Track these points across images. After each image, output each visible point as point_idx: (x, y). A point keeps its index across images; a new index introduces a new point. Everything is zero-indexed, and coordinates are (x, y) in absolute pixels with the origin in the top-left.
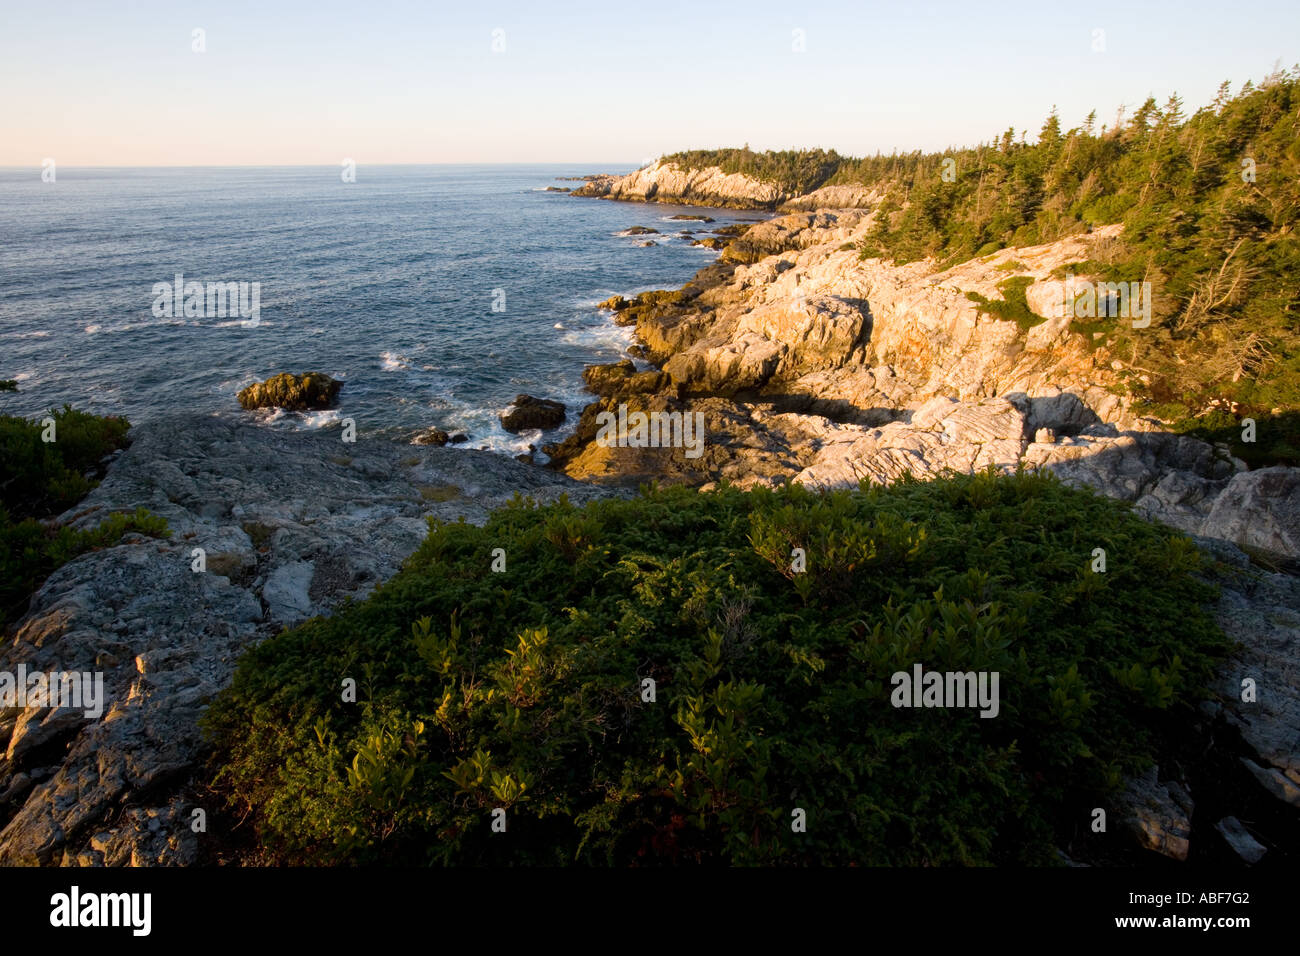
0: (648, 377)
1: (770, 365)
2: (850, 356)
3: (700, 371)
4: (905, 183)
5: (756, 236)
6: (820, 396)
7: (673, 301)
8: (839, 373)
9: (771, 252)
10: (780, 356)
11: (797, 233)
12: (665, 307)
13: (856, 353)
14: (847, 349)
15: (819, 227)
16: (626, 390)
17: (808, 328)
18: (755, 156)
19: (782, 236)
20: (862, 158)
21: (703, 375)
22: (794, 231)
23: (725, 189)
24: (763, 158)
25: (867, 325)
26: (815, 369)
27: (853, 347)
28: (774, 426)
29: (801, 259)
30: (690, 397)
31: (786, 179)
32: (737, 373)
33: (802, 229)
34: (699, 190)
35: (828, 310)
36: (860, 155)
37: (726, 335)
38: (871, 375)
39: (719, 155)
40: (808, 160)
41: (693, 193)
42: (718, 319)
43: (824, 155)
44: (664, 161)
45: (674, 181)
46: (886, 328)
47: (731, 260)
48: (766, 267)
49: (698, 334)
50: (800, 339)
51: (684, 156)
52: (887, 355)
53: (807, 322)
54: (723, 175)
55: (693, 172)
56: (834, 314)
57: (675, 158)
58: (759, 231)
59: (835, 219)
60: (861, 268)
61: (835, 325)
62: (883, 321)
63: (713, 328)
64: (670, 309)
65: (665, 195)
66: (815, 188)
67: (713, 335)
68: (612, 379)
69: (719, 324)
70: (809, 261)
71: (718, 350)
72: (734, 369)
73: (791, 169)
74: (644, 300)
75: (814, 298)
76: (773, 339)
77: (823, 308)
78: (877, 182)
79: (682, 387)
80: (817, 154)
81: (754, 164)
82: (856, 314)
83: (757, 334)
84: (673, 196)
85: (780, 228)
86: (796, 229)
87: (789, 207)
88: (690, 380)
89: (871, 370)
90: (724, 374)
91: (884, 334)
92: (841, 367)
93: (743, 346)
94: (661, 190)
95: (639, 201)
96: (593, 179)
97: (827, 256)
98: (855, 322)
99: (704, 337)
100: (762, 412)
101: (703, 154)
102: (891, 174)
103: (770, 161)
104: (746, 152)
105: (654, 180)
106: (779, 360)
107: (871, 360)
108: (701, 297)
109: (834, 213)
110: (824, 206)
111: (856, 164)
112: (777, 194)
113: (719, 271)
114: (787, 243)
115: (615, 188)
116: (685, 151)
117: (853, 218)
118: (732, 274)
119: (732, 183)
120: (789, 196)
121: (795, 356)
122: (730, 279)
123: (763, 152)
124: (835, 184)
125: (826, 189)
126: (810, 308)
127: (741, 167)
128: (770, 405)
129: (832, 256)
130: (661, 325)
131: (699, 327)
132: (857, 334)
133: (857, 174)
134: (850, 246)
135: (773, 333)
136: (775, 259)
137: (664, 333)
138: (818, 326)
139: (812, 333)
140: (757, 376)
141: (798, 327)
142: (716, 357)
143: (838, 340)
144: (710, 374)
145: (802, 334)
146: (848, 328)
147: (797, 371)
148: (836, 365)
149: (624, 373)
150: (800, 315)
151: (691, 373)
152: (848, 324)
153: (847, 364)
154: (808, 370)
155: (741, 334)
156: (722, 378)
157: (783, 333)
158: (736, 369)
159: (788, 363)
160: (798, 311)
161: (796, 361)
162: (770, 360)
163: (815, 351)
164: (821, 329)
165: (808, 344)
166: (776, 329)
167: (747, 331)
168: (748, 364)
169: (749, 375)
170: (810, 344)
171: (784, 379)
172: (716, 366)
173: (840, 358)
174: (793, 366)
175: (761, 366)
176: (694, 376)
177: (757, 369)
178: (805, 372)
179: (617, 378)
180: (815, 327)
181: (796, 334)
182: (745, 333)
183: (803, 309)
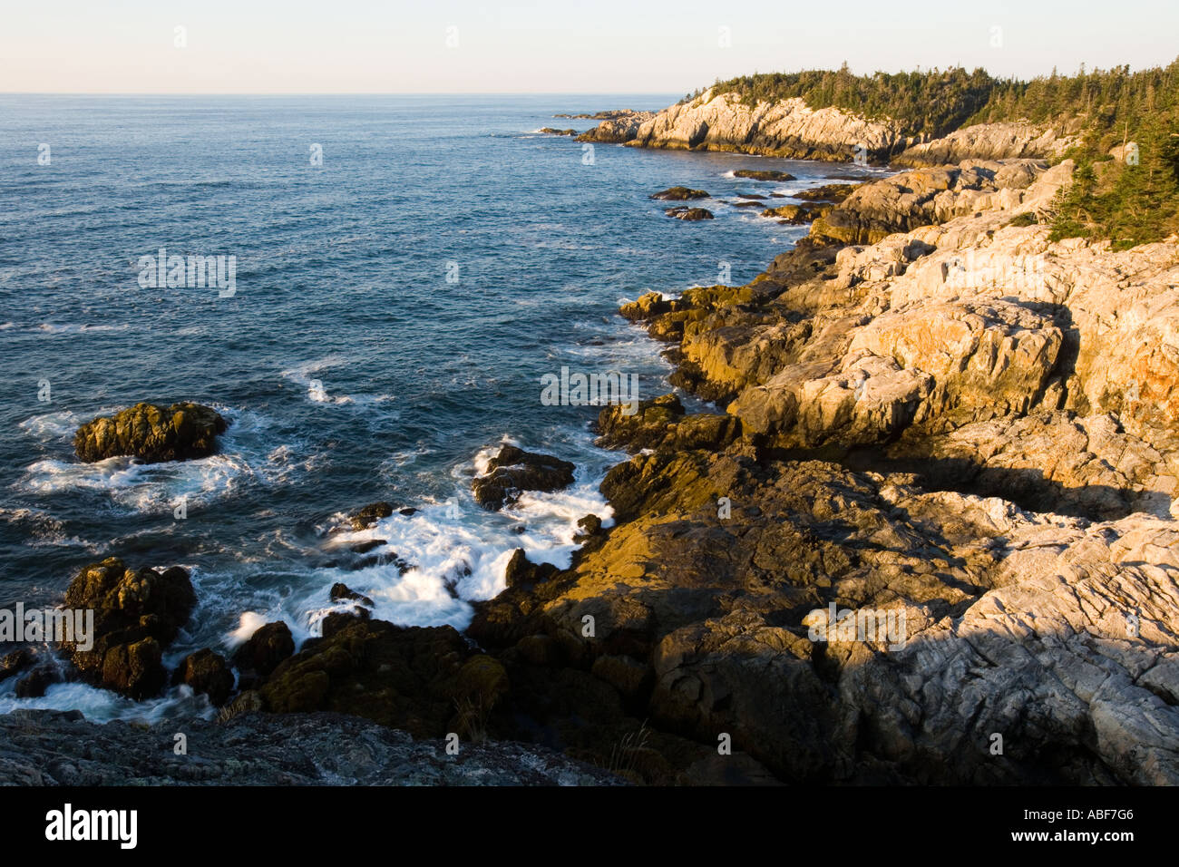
0: (705, 423)
1: (906, 407)
2: (1039, 397)
3: (790, 415)
4: (1102, 117)
5: (865, 202)
6: (990, 462)
7: (740, 302)
8: (1022, 424)
9: (890, 228)
10: (922, 395)
11: (931, 197)
12: (729, 312)
13: (1049, 391)
14: (1035, 385)
15: (964, 188)
16: (670, 444)
17: (968, 351)
18: (858, 81)
19: (906, 202)
20: (1027, 81)
21: (794, 422)
22: (925, 195)
23: (812, 130)
24: (871, 84)
25: (1070, 347)
26: (980, 417)
27: (1045, 383)
28: (921, 512)
29: (945, 238)
30: (776, 459)
31: (907, 114)
32: (849, 421)
33: (937, 191)
34: (771, 132)
35: (1001, 322)
36: (1025, 76)
37: (831, 360)
38: (1080, 428)
39: (802, 80)
40: (942, 85)
41: (761, 138)
42: (815, 333)
43: (967, 78)
44: (718, 90)
45: (731, 118)
46: (1104, 352)
47: (826, 238)
48: (889, 251)
49: (784, 356)
50: (955, 369)
51: (749, 83)
52: (1105, 397)
53: (967, 341)
54: (808, 110)
55: (762, 106)
56: (1013, 329)
57: (735, 85)
58: (868, 195)
59: (991, 175)
60: (1052, 254)
61: (1014, 346)
62: (1097, 340)
63: (809, 348)
64: (737, 316)
65: (718, 141)
66: (952, 127)
67: (810, 358)
68: (647, 425)
69: (819, 342)
70: (960, 242)
71: (818, 383)
72: (846, 412)
73: (914, 99)
74: (694, 300)
75: (975, 301)
76: (909, 367)
77: (993, 319)
78: (1055, 117)
79: (759, 440)
80: (956, 76)
81: (857, 93)
82: (1049, 329)
83: (881, 358)
84: (731, 142)
85: (903, 190)
86: (929, 191)
87: (913, 157)
88: (772, 429)
89: (1078, 420)
90: (828, 421)
91: (1099, 361)
92: (1023, 414)
93: (859, 377)
94: (713, 132)
95: (679, 149)
96: (609, 116)
97: (990, 234)
98: (1049, 342)
99: (793, 361)
100: (898, 487)
101: (778, 79)
102: (1078, 104)
103: (882, 88)
104: (844, 75)
105: (705, 117)
106: (918, 401)
107: (1077, 404)
108: (783, 296)
109: (990, 166)
110: (967, 156)
111: (1019, 89)
112: (893, 138)
113: (809, 257)
114: (913, 213)
115: (644, 130)
116: (750, 74)
117: (1021, 174)
118: (832, 261)
119: (822, 123)
120: (910, 140)
121: (946, 396)
122: (829, 268)
123: (871, 75)
124: (985, 122)
125: (970, 129)
126: (971, 319)
127: (836, 97)
128: (911, 477)
129: (998, 234)
130: (723, 341)
131: (785, 345)
132: (1052, 361)
133: (1021, 107)
134: (1026, 220)
135: (909, 358)
136: (901, 240)
137: (729, 353)
138: (985, 348)
139: (976, 358)
140: (884, 425)
141: (951, 348)
142: (816, 394)
143: (1020, 370)
144: (805, 420)
145: (959, 360)
146: (1038, 351)
147: (950, 418)
148: (1017, 410)
149: (667, 415)
150: (954, 330)
151: (775, 418)
152: (1037, 344)
153: (1035, 410)
154: (969, 418)
155: (855, 359)
156: (825, 428)
157: (924, 359)
158: (849, 413)
159: (934, 406)
160: (951, 323)
161: (947, 403)
162: (905, 401)
163: (980, 387)
164: (990, 352)
165: (968, 376)
166: (913, 351)
167: (866, 353)
168: (871, 408)
169: (870, 425)
170: (972, 378)
171: (928, 433)
172: (816, 408)
173: (1022, 399)
174: (942, 410)
175: (890, 410)
176: (779, 424)
177: (883, 414)
178: (963, 422)
179: (656, 424)
180: (980, 349)
181: (947, 360)
182: (860, 357)
183: (959, 320)
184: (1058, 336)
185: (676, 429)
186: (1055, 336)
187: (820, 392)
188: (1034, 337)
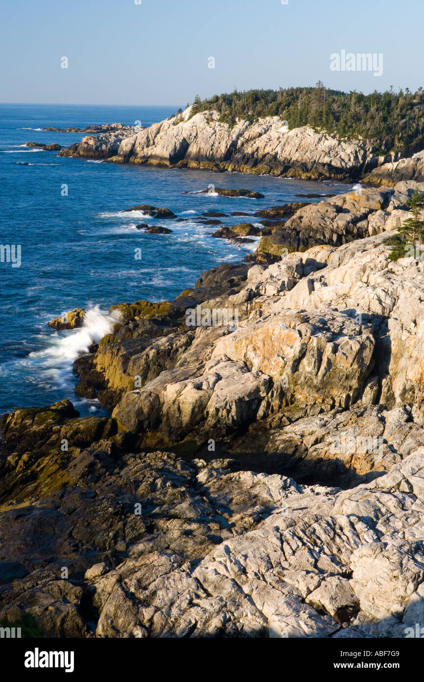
2: (359, 394)
3: (154, 415)
6: (311, 450)
8: (344, 416)
10: (263, 394)
13: (367, 389)
14: (354, 383)
17: (298, 354)
21: (158, 421)
26: (309, 412)
27: (363, 382)
32: (204, 419)
35: (328, 329)
46: (406, 355)
49: (168, 363)
50: (288, 370)
53: (297, 346)
56: (336, 336)
61: (335, 350)
71: (179, 386)
72: (200, 407)
76: (254, 370)
77: (321, 327)
79: (128, 437)
82: (365, 336)
89: (383, 413)
90: (186, 419)
92: (347, 408)
93: (212, 379)
98: (363, 347)
106: (261, 400)
107: (386, 399)
121: (282, 395)
126: (303, 327)
131: (171, 353)
132: (367, 362)
135: (256, 362)
138: (312, 352)
139: (305, 361)
140: (230, 421)
141: (286, 353)
142: (175, 395)
143: (341, 371)
144: (168, 419)
145: (290, 363)
146: (354, 354)
147: (286, 414)
148: (340, 405)
149: (54, 419)
150: (289, 337)
151: (142, 418)
152: (353, 348)
153: (356, 405)
154: (301, 414)
155: (213, 364)
156: (184, 425)
157: (266, 362)
158: (203, 411)
159: (273, 404)
160: (287, 331)
161: (284, 401)
162: (247, 399)
163: (310, 386)
164: (316, 355)
165: (299, 377)
166: (259, 356)
167: (224, 358)
168: (217, 406)
169: (219, 421)
170: (302, 378)
171: (268, 427)
172: (176, 406)
173: (344, 396)
174: (280, 407)
175: (234, 407)
176: (146, 423)
177: (229, 412)
178: (297, 417)
179: (42, 427)
180: (308, 354)
181: (282, 363)
182: (218, 362)
183: (294, 328)
184: (371, 342)
185: (60, 431)
186: (368, 342)
187: (179, 393)
188: (351, 342)
